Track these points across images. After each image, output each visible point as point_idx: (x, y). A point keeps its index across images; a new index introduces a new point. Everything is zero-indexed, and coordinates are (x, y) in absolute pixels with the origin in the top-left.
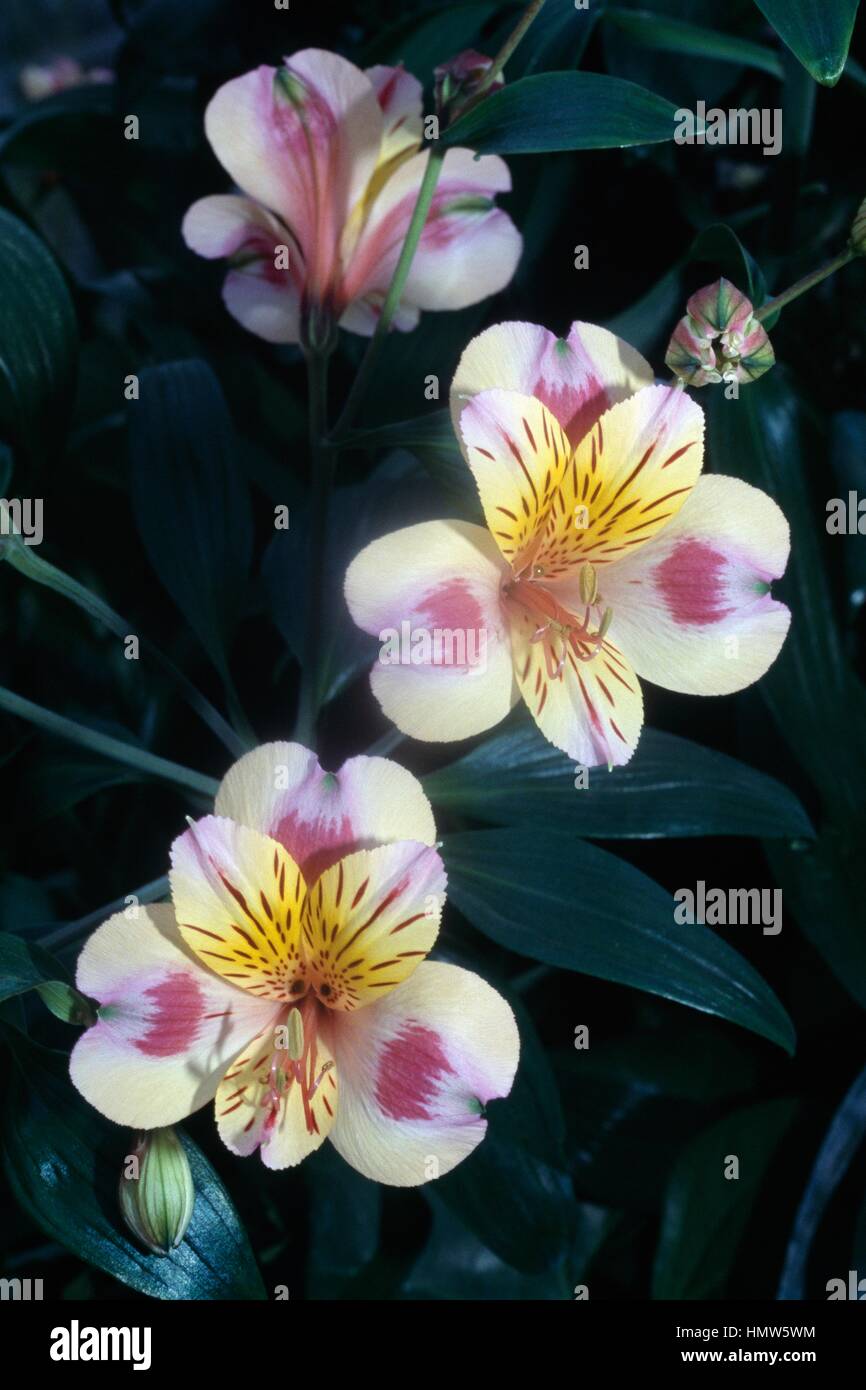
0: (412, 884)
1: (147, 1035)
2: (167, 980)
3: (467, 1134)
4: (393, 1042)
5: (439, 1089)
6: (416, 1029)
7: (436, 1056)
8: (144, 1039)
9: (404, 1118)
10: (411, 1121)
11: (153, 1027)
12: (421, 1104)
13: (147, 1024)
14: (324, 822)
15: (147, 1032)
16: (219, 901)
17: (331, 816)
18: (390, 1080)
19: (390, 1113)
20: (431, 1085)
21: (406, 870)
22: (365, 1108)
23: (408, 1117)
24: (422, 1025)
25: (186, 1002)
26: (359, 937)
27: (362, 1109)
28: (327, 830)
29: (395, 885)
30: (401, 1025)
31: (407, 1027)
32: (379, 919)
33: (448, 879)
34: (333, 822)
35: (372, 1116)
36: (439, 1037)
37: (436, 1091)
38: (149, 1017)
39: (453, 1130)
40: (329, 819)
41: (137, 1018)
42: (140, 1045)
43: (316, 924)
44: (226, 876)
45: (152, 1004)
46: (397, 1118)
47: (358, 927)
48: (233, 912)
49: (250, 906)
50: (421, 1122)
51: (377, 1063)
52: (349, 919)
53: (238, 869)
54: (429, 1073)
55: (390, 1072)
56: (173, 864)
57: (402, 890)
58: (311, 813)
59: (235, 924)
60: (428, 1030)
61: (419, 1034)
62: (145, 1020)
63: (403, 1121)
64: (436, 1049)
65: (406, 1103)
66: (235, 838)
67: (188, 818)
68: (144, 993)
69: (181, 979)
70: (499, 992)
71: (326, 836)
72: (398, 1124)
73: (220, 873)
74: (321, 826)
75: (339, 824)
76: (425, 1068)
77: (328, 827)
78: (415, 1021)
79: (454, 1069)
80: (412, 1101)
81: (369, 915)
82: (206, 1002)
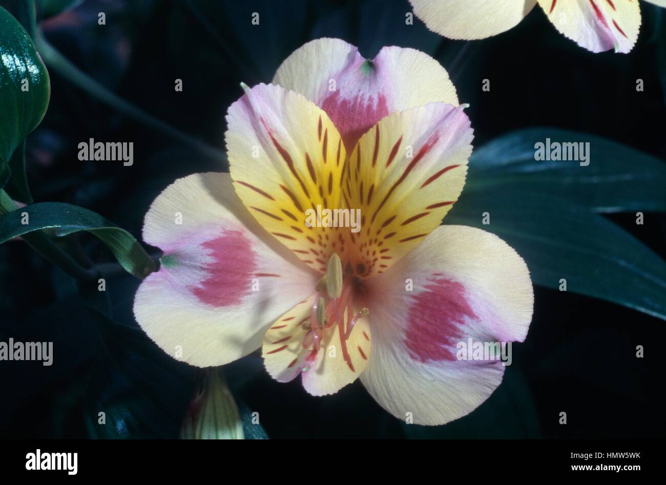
0: (441, 139)
1: (204, 283)
2: (223, 235)
3: (486, 376)
4: (421, 294)
5: (463, 333)
6: (441, 282)
7: (460, 303)
8: (200, 286)
9: (430, 360)
10: (437, 363)
11: (209, 276)
12: (446, 347)
13: (203, 273)
14: (362, 99)
15: (203, 280)
16: (269, 161)
17: (369, 94)
18: (418, 327)
19: (417, 356)
20: (455, 329)
21: (435, 128)
22: (394, 354)
23: (434, 359)
24: (447, 278)
25: (239, 257)
26: (393, 194)
27: (392, 357)
28: (365, 106)
29: (425, 142)
30: (428, 280)
31: (433, 280)
32: (411, 174)
33: (474, 134)
34: (371, 99)
35: (401, 360)
36: (463, 287)
37: (459, 334)
38: (206, 266)
39: (474, 371)
40: (367, 96)
41: (195, 267)
42: (197, 292)
43: (355, 188)
44: (275, 136)
45: (209, 255)
46: (423, 361)
47: (392, 183)
48: (281, 172)
49: (296, 166)
50: (446, 363)
51: (406, 315)
52: (384, 177)
53: (286, 132)
54: (454, 319)
55: (418, 321)
56: (229, 126)
57: (431, 147)
58: (351, 92)
59: (283, 184)
60: (453, 281)
61: (444, 285)
62: (202, 269)
63: (429, 363)
64: (461, 297)
65: (432, 346)
66: (283, 103)
67: (242, 84)
68: (202, 245)
69: (234, 236)
70: (516, 250)
71: (364, 111)
72: (425, 366)
73: (270, 134)
74: (360, 102)
75: (376, 101)
76: (450, 314)
77: (366, 103)
78: (439, 275)
79: (477, 315)
80: (437, 344)
81: (402, 171)
82: (256, 260)
